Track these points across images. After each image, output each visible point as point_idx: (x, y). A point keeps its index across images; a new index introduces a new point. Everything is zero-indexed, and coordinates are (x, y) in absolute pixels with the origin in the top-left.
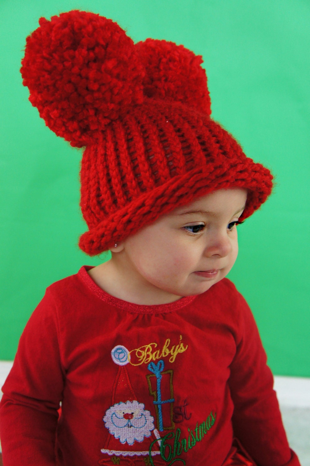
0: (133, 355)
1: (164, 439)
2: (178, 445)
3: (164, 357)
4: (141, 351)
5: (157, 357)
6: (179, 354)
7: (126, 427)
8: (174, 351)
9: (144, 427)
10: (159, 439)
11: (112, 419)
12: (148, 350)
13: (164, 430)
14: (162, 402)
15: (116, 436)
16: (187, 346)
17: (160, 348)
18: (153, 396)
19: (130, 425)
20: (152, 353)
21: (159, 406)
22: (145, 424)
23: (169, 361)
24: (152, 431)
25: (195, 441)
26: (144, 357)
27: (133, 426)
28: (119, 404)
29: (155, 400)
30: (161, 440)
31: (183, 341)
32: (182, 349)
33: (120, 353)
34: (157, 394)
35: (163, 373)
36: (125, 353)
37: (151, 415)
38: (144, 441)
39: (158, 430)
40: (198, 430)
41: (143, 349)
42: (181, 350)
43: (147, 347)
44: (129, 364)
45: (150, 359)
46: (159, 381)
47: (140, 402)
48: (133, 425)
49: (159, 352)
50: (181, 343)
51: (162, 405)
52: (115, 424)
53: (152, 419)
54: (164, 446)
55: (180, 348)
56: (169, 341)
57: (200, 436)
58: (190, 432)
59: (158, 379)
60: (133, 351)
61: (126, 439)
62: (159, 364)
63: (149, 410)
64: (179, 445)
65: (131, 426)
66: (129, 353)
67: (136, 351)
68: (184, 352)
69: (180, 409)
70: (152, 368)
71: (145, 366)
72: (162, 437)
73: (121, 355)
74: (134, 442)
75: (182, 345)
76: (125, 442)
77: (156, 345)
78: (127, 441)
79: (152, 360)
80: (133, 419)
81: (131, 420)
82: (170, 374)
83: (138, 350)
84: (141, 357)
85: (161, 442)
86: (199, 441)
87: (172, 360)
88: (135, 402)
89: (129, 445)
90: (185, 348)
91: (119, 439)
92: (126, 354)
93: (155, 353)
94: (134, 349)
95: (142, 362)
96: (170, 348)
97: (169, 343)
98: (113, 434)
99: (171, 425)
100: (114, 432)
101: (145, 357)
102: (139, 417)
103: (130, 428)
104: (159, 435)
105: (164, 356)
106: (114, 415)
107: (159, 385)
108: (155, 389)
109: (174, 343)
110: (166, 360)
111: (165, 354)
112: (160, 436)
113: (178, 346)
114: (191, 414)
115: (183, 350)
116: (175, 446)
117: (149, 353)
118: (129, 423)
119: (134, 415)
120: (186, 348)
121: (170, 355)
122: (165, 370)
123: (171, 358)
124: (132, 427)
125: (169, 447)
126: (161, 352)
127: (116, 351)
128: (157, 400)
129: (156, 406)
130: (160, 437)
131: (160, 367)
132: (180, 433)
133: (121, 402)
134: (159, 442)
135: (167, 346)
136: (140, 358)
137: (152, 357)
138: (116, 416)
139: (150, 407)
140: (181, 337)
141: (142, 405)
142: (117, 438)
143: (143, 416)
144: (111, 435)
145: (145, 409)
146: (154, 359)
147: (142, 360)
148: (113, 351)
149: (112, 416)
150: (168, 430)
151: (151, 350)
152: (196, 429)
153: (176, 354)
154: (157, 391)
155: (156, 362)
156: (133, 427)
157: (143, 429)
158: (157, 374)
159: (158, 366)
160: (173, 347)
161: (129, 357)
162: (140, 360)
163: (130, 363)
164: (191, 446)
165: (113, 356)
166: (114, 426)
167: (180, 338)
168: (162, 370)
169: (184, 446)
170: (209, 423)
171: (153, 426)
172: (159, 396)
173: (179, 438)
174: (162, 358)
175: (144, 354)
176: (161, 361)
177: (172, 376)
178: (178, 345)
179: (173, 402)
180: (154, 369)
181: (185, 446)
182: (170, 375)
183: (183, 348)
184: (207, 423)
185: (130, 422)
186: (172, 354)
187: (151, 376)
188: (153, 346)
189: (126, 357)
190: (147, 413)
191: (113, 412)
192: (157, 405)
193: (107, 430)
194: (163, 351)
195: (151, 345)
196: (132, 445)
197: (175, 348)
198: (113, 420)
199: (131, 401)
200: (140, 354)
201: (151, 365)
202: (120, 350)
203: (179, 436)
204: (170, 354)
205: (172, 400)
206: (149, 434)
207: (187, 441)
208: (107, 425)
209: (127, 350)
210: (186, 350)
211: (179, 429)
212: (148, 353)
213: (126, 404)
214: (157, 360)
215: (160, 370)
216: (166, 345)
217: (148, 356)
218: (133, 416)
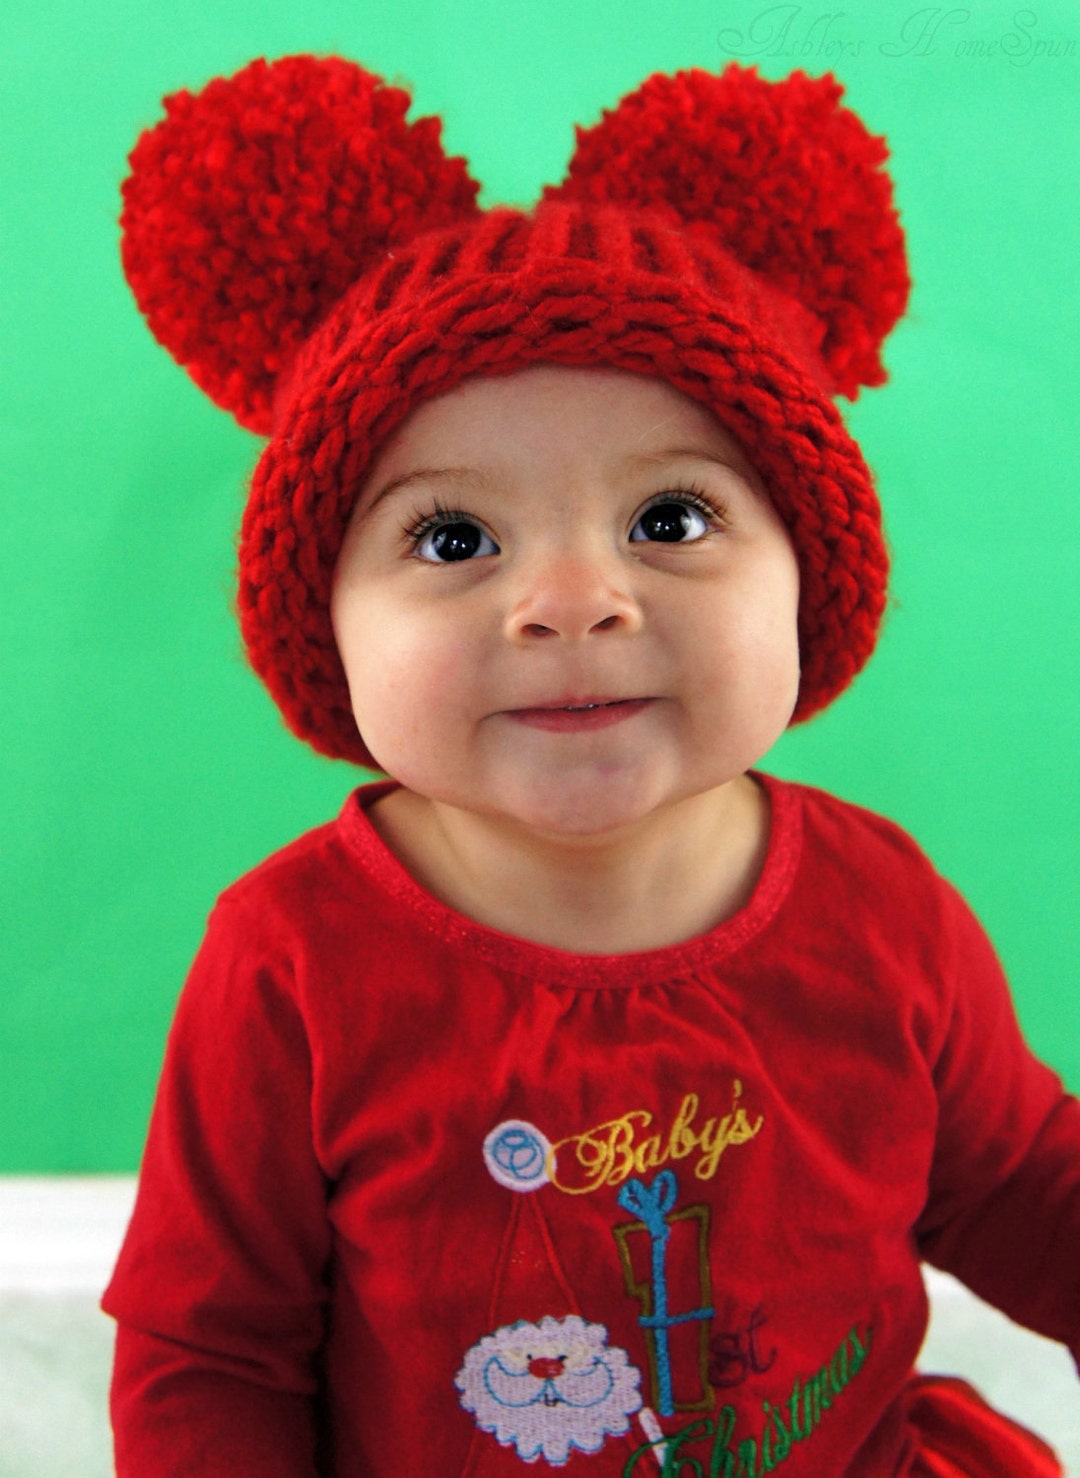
0: (565, 1157)
1: (675, 1441)
2: (724, 1461)
3: (677, 1161)
4: (594, 1143)
5: (653, 1161)
6: (731, 1151)
7: (537, 1405)
8: (713, 1137)
9: (604, 1403)
10: (659, 1442)
11: (486, 1378)
12: (621, 1137)
13: (677, 1412)
14: (670, 1321)
15: (503, 1438)
16: (760, 1119)
17: (662, 1126)
18: (638, 1300)
19: (551, 1398)
20: (634, 1146)
21: (660, 1334)
22: (608, 1392)
23: (693, 1173)
24: (633, 1417)
25: (787, 1443)
26: (604, 1164)
27: (563, 1401)
28: (515, 1328)
29: (645, 1311)
30: (665, 1445)
31: (743, 1102)
32: (740, 1130)
33: (515, 1148)
34: (652, 1293)
35: (675, 1218)
36: (537, 1148)
37: (632, 1363)
38: (604, 1448)
39: (656, 1413)
40: (801, 1401)
41: (604, 1135)
42: (738, 1134)
43: (615, 1126)
44: (548, 1186)
45: (626, 1168)
46: (659, 1247)
47: (589, 1319)
48: (565, 1397)
49: (657, 1141)
50: (740, 1106)
51: (668, 1328)
52: (498, 1395)
53: (631, 1376)
54: (676, 1465)
55: (735, 1126)
56: (695, 1100)
57: (808, 1422)
58: (769, 1415)
59: (654, 1239)
60: (565, 1141)
61: (540, 1446)
62: (657, 1184)
63: (621, 1347)
64: (730, 1461)
65: (556, 1401)
66: (549, 1149)
67: (577, 1142)
68: (749, 1142)
69: (735, 1339)
70: (634, 1199)
71: (610, 1193)
72: (668, 1435)
73: (522, 1156)
74: (569, 1455)
75: (741, 1115)
76: (536, 1458)
77: (648, 1118)
78: (542, 1453)
79: (634, 1173)
80: (564, 1377)
81: (557, 1381)
82: (697, 1219)
83: (583, 1139)
84: (596, 1164)
85: (667, 1451)
86: (803, 1438)
87: (705, 1169)
88: (574, 1322)
89: (553, 1465)
90: (752, 1125)
91: (514, 1446)
92: (538, 1152)
93: (644, 1145)
94: (570, 1135)
95: (600, 1182)
96: (696, 1127)
97: (694, 1111)
98: (490, 1430)
99: (703, 1396)
100: (493, 1423)
101: (611, 1163)
102: (589, 1369)
103: (552, 1409)
104: (658, 1428)
105: (676, 1155)
106: (494, 1366)
107: (658, 1260)
108: (645, 1278)
109: (713, 1109)
110: (683, 1168)
111: (681, 1147)
112: (663, 1431)
113: (725, 1121)
114: (774, 1353)
115: (748, 1133)
116: (715, 1465)
117: (625, 1148)
118: (550, 1391)
119: (567, 1363)
120: (758, 1126)
121: (697, 1152)
122: (679, 1207)
123: (701, 1163)
124: (559, 1405)
125: (694, 1468)
126: (665, 1143)
127: (502, 1139)
128: (652, 1312)
129: (647, 1334)
130: (660, 1435)
131: (663, 1194)
132: (733, 1420)
133: (520, 1322)
134: (660, 1452)
135: (689, 1120)
136: (590, 1169)
137: (635, 1161)
138: (501, 1368)
139: (626, 1335)
140: (738, 1086)
141: (599, 1331)
142: (506, 1444)
143: (600, 1366)
144: (484, 1434)
145: (609, 1343)
146: (641, 1168)
147: (598, 1176)
148: (490, 1139)
149: (486, 1370)
150: (692, 1411)
151: (630, 1136)
152: (795, 1398)
153: (719, 1147)
154: (652, 1282)
155: (647, 1178)
156: (565, 1405)
157: (602, 1408)
158: (652, 1224)
159: (656, 1192)
160: (709, 1125)
161: (552, 1165)
162: (591, 1174)
163: (555, 1182)
164: (772, 1461)
165: (489, 1159)
166: (496, 1402)
167: (734, 1091)
168: (669, 1204)
169: (746, 1463)
170: (844, 1367)
171: (636, 1400)
172: (661, 1301)
173: (728, 1438)
174: (670, 1164)
175: (606, 1151)
176: (668, 1175)
177: (705, 1228)
178: (725, 1115)
179: (711, 1319)
180: (642, 1202)
181: (752, 1463)
182: (700, 1226)
183: (745, 1127)
184: (833, 1371)
185: (552, 1386)
186: (705, 1148)
187: (630, 1228)
188: (636, 1123)
189: (538, 1160)
190: (618, 1355)
191: (489, 1356)
192: (653, 1328)
193: (470, 1417)
194: (674, 1139)
195: (630, 1121)
196: (562, 1464)
197: (716, 1127)
198: (490, 1381)
199: (559, 1316)
200: (591, 1152)
201: (631, 1191)
202: (515, 1136)
203: (731, 1428)
204: (697, 1150)
205: (706, 1312)
206: (622, 1427)
207: (760, 1445)
208: (467, 1402)
209: (542, 1139)
210: (757, 1135)
211: (728, 1408)
212: (619, 1149)
213: (539, 1327)
214: (653, 1171)
215: (664, 1208)
216: (685, 1118)
217: (620, 1159)
218: (562, 1367)
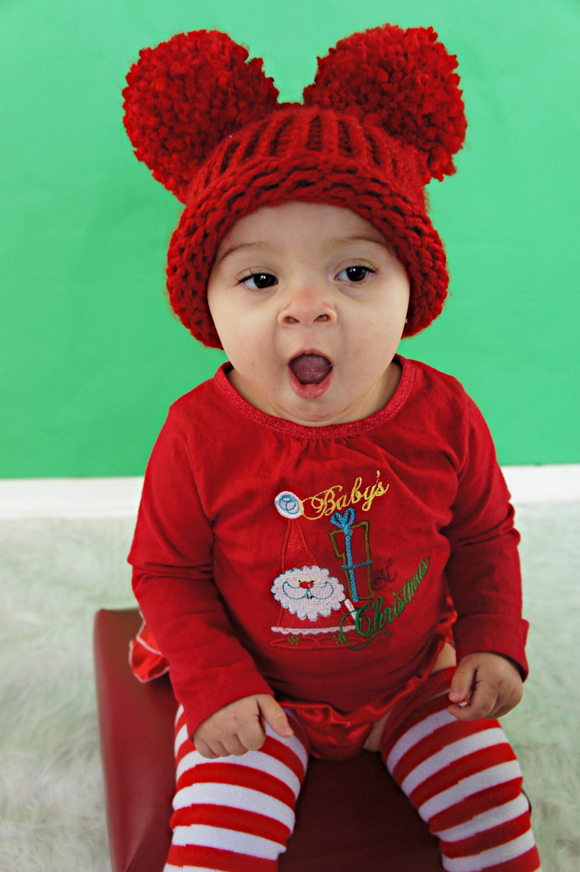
0: (307, 505)
1: (360, 611)
2: (379, 616)
3: (354, 504)
4: (319, 500)
5: (344, 505)
6: (376, 499)
7: (304, 598)
8: (368, 494)
9: (330, 597)
10: (353, 611)
11: (283, 588)
12: (330, 496)
13: (359, 600)
14: (354, 567)
15: (292, 611)
16: (388, 485)
17: (348, 491)
18: (341, 559)
19: (309, 596)
20: (335, 500)
21: (351, 572)
22: (332, 593)
23: (362, 508)
24: (342, 603)
25: (403, 605)
26: (323, 508)
27: (314, 597)
28: (292, 571)
29: (344, 563)
30: (356, 612)
31: (381, 479)
32: (380, 491)
33: (288, 502)
34: (346, 557)
35: (354, 527)
36: (296, 502)
37: (340, 582)
38: (331, 615)
39: (351, 601)
40: (406, 590)
41: (322, 497)
42: (379, 492)
43: (327, 492)
44: (302, 517)
45: (333, 509)
46: (348, 539)
47: (322, 566)
48: (315, 596)
49: (345, 497)
50: (379, 481)
51: (355, 570)
52: (289, 595)
53: (341, 588)
54: (360, 619)
55: (378, 489)
56: (361, 479)
57: (410, 596)
58: (395, 597)
59: (346, 536)
60: (306, 499)
61: (306, 614)
62: (346, 514)
63: (335, 577)
64: (382, 615)
65: (312, 597)
66: (301, 503)
67: (311, 500)
68: (384, 494)
69: (382, 571)
70: (337, 520)
71: (326, 519)
72: (356, 608)
73: (290, 505)
74: (317, 617)
75: (380, 485)
76: (305, 618)
77: (341, 487)
78: (307, 616)
79: (336, 510)
80: (313, 588)
81: (312, 590)
82: (364, 526)
83: (314, 498)
84: (320, 508)
85: (356, 614)
86: (408, 603)
87: (366, 507)
88: (315, 568)
89: (311, 621)
90: (385, 489)
91: (296, 614)
92: (296, 504)
93: (340, 499)
94: (308, 497)
95: (322, 514)
96: (362, 490)
97: (360, 484)
98: (287, 608)
99: (369, 594)
100: (287, 605)
101: (325, 508)
102: (325, 585)
103: (310, 600)
104: (352, 606)
105: (353, 502)
106: (286, 584)
107: (348, 544)
108: (343, 550)
109: (369, 482)
110: (358, 507)
111: (356, 499)
112: (354, 607)
113: (374, 487)
114: (396, 573)
115: (383, 492)
116: (375, 618)
117: (332, 501)
118: (309, 593)
119: (314, 583)
120: (387, 488)
121: (363, 500)
122: (355, 522)
123: (364, 505)
124: (313, 598)
125: (368, 620)
126: (349, 498)
127: (282, 499)
128: (347, 563)
129: (346, 572)
130: (354, 609)
131: (349, 517)
132: (382, 601)
133: (294, 569)
134: (354, 615)
135: (358, 488)
136: (318, 510)
137: (336, 505)
138: (289, 585)
139: (337, 572)
140: (378, 473)
141: (326, 572)
142: (293, 613)
143: (328, 584)
144: (284, 609)
145: (331, 575)
146: (339, 508)
147: (321, 512)
148: (277, 499)
149: (283, 586)
150: (365, 600)
151: (333, 495)
152: (404, 589)
153: (371, 497)
154: (346, 553)
155: (342, 512)
156: (315, 598)
157: (329, 600)
158: (345, 529)
159: (346, 517)
160: (367, 489)
161: (302, 509)
162: (318, 512)
163: (304, 515)
164: (397, 613)
165: (278, 506)
166: (288, 597)
167: (377, 475)
168: (351, 522)
169: (387, 616)
170: (420, 573)
171: (343, 597)
172: (350, 560)
173: (380, 608)
174: (351, 505)
175: (323, 502)
176: (352, 510)
177: (367, 530)
178: (374, 485)
179: (371, 565)
180: (341, 521)
181: (390, 615)
182: (365, 529)
183: (382, 489)
184: (417, 576)
185: (309, 591)
186: (366, 498)
187: (336, 532)
188: (336, 490)
189: (297, 507)
190: (334, 580)
191: (283, 581)
192: (348, 570)
193: (278, 603)
194: (352, 496)
195: (333, 490)
196: (315, 621)
197: (370, 489)
198: (285, 590)
199: (310, 566)
200: (317, 503)
201: (335, 517)
202: (287, 497)
203: (381, 605)
204: (363, 499)
205: (369, 562)
206: (338, 607)
207: (392, 607)
208: (277, 597)
209: (297, 498)
210: (387, 492)
211: (381, 597)
212: (329, 501)
213: (302, 570)
214: (344, 509)
215: (349, 523)
216: (357, 487)
217: (330, 505)
218: (313, 584)
